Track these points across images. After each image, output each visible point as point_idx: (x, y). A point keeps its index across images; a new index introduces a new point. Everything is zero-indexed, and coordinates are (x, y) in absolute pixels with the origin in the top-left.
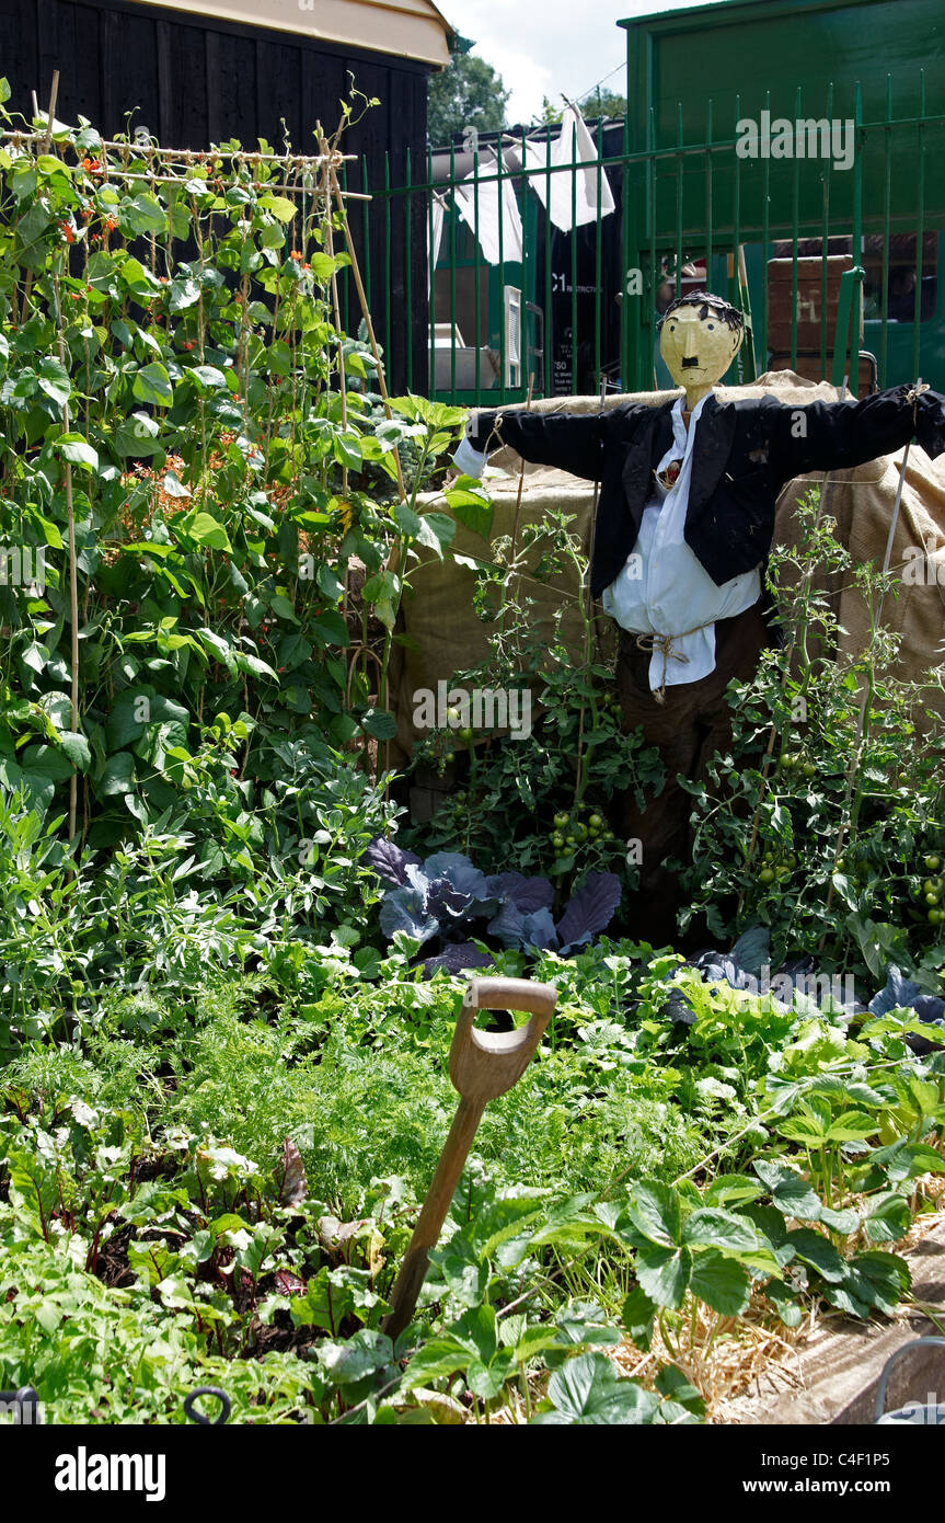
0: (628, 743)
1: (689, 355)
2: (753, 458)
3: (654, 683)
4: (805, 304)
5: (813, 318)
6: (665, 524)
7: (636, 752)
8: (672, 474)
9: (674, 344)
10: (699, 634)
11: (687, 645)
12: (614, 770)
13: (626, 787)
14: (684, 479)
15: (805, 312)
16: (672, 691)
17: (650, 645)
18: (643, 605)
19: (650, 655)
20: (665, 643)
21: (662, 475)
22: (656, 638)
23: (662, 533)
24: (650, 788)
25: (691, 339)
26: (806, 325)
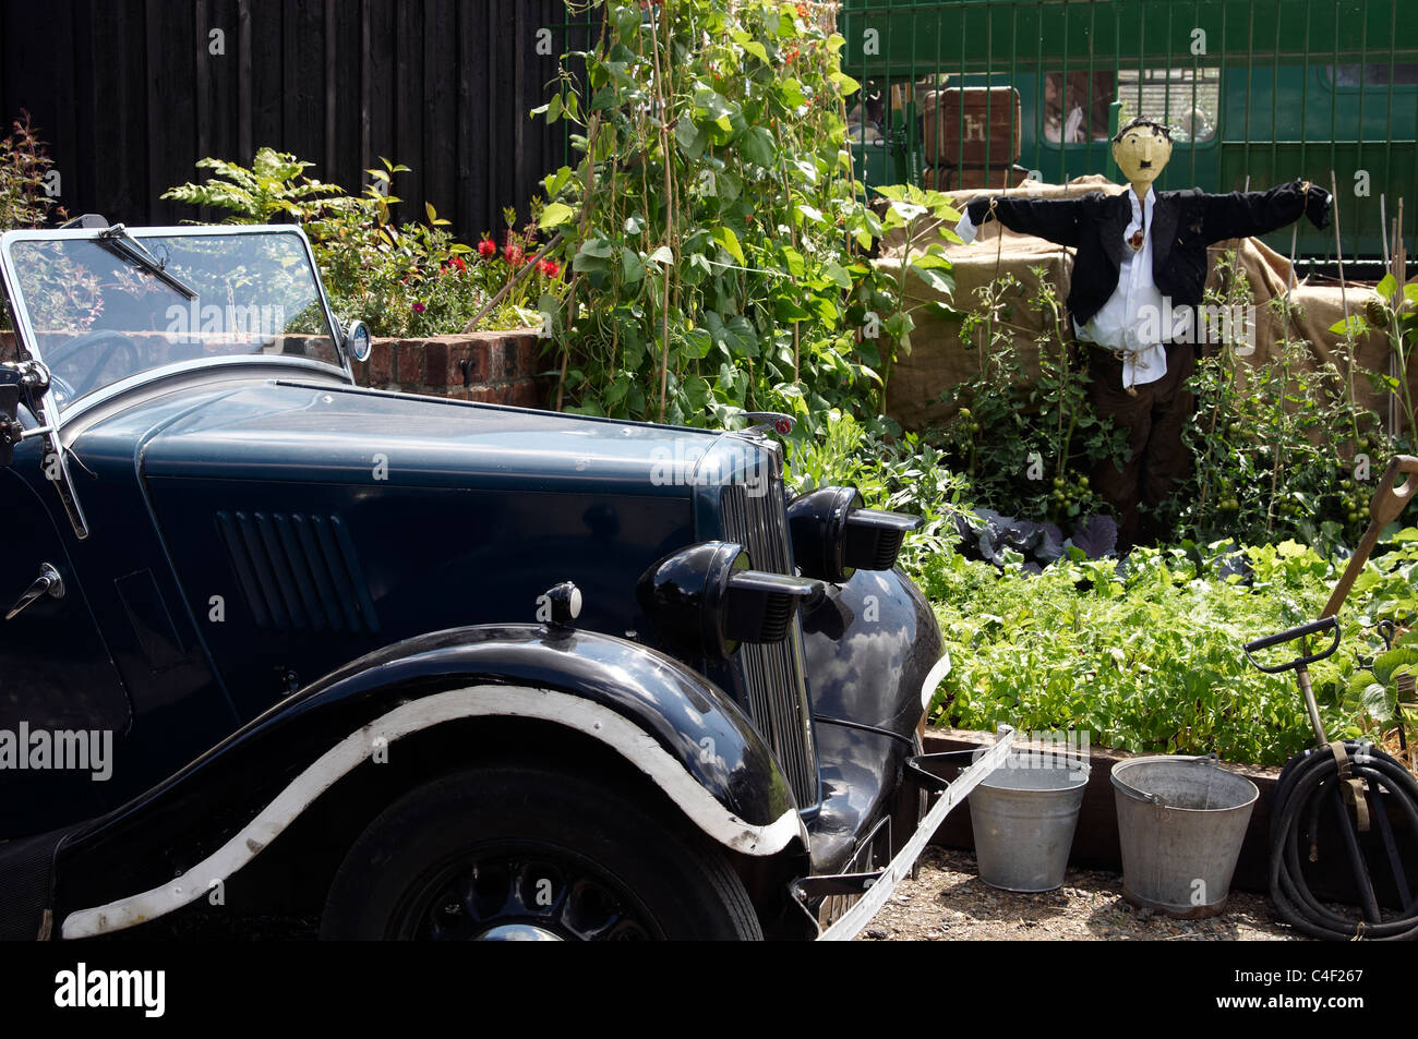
0: (1106, 426)
1: (1147, 160)
2: (1192, 229)
3: (1126, 383)
4: (976, 126)
5: (981, 137)
6: (1137, 273)
7: (1110, 433)
8: (1137, 240)
9: (1135, 152)
10: (1154, 349)
11: (1147, 357)
12: (1100, 444)
13: (1104, 457)
14: (1146, 243)
15: (975, 132)
16: (1139, 388)
17: (1122, 357)
18: (1122, 328)
19: (1121, 364)
20: (1133, 355)
21: (1130, 241)
22: (1125, 352)
23: (1135, 279)
24: (1121, 456)
25: (1149, 148)
26: (976, 142)
